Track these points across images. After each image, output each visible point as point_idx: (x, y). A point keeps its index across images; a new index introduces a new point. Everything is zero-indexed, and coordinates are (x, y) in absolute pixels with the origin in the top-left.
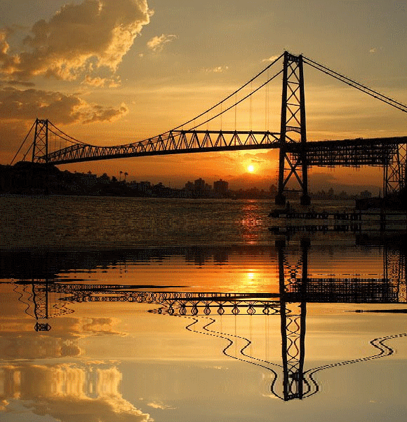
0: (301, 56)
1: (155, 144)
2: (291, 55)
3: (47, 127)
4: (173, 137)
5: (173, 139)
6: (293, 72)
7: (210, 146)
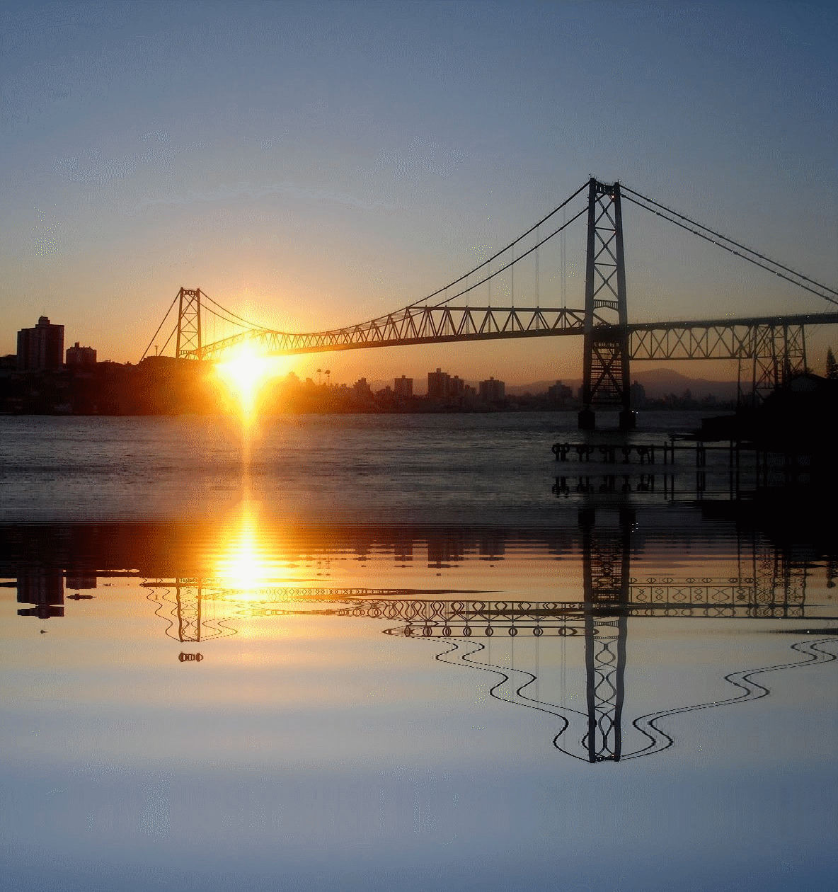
0: (617, 185)
1: (382, 329)
2: (600, 185)
3: (198, 301)
4: (411, 317)
5: (411, 320)
6: (605, 210)
7: (473, 331)
